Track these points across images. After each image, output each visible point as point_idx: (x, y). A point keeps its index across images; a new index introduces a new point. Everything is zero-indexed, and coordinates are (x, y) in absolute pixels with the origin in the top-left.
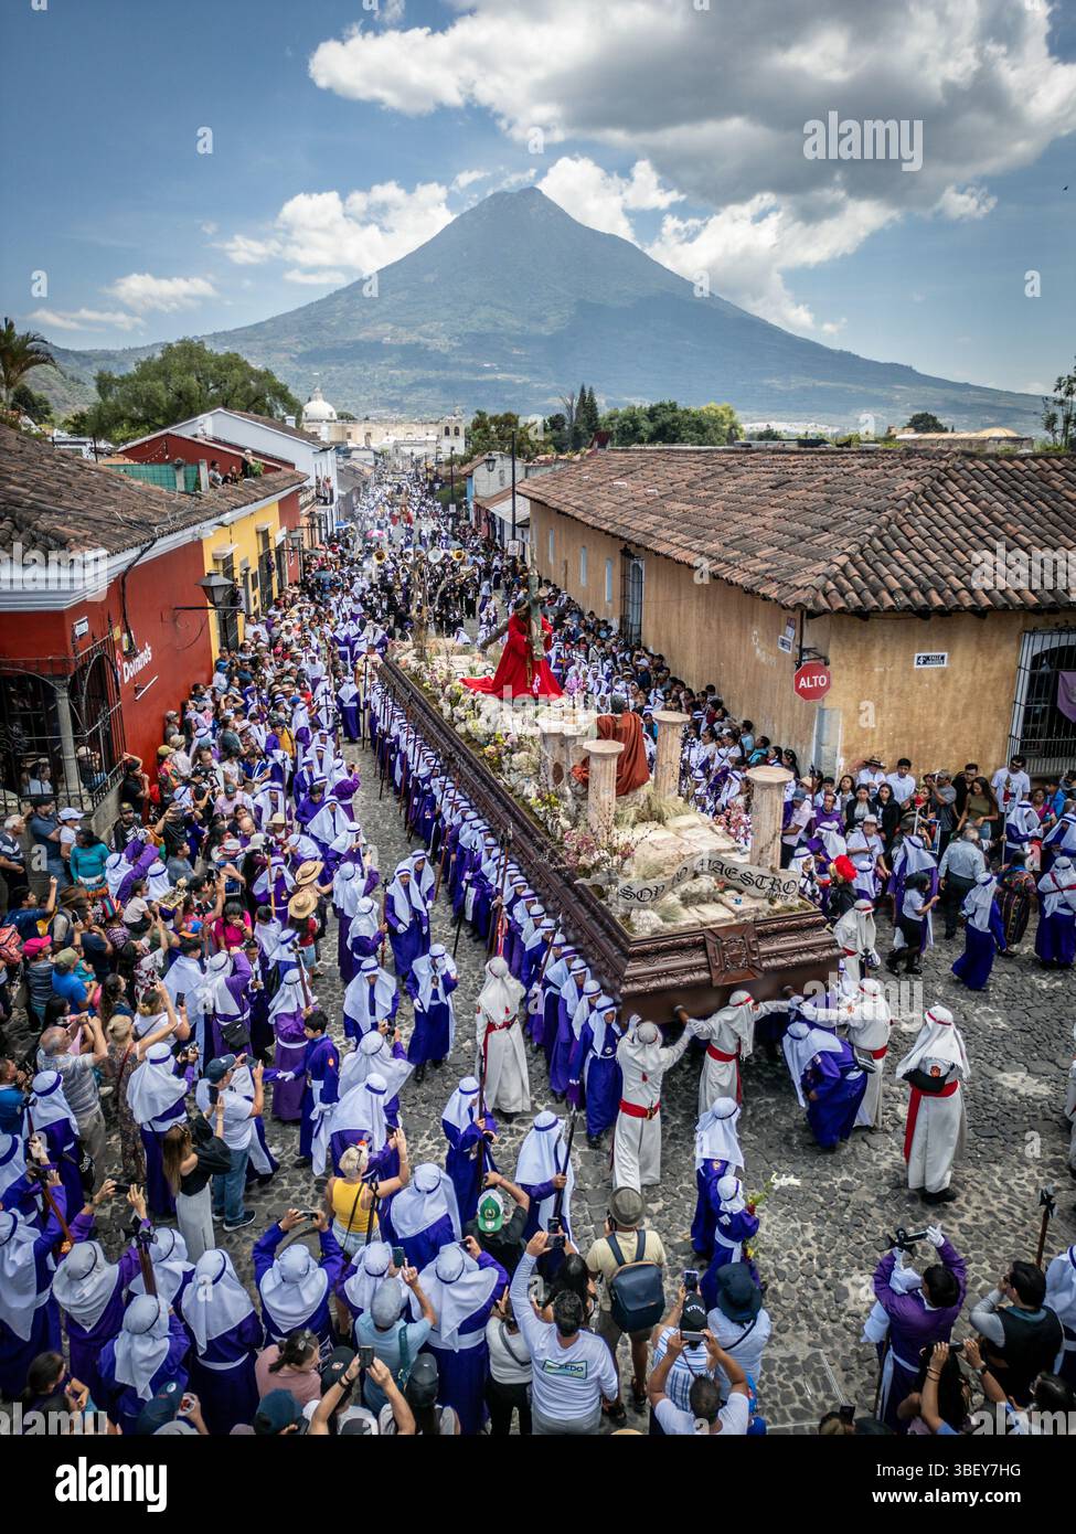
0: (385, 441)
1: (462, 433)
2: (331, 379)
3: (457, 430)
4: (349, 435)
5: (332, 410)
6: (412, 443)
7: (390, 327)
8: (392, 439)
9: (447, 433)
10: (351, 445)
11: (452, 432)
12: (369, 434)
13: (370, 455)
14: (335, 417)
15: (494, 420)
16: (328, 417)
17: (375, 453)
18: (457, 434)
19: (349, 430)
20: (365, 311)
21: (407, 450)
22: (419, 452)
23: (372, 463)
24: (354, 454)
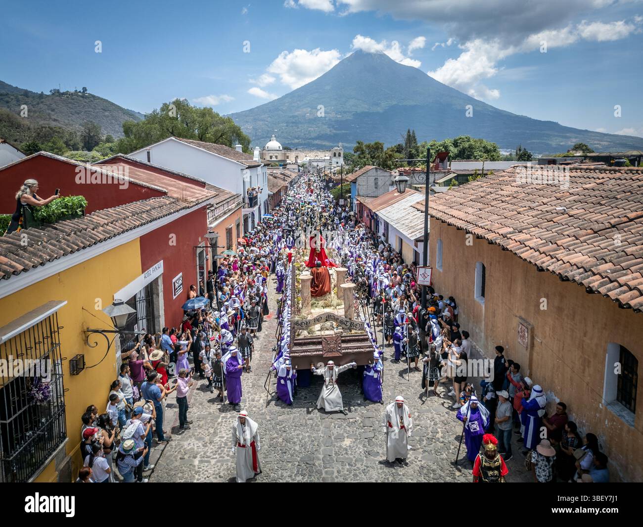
0: (305, 159)
1: (342, 155)
2: (282, 132)
3: (340, 154)
4: (288, 157)
5: (280, 145)
6: (318, 161)
7: (309, 109)
8: (308, 158)
9: (335, 155)
10: (288, 161)
11: (337, 155)
12: (297, 157)
13: (296, 167)
14: (281, 148)
15: (368, 147)
16: (278, 149)
17: (299, 166)
18: (339, 155)
19: (287, 155)
20: (298, 102)
21: (315, 164)
22: (321, 165)
23: (297, 171)
24: (288, 166)
